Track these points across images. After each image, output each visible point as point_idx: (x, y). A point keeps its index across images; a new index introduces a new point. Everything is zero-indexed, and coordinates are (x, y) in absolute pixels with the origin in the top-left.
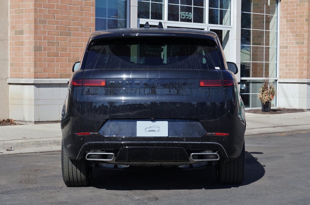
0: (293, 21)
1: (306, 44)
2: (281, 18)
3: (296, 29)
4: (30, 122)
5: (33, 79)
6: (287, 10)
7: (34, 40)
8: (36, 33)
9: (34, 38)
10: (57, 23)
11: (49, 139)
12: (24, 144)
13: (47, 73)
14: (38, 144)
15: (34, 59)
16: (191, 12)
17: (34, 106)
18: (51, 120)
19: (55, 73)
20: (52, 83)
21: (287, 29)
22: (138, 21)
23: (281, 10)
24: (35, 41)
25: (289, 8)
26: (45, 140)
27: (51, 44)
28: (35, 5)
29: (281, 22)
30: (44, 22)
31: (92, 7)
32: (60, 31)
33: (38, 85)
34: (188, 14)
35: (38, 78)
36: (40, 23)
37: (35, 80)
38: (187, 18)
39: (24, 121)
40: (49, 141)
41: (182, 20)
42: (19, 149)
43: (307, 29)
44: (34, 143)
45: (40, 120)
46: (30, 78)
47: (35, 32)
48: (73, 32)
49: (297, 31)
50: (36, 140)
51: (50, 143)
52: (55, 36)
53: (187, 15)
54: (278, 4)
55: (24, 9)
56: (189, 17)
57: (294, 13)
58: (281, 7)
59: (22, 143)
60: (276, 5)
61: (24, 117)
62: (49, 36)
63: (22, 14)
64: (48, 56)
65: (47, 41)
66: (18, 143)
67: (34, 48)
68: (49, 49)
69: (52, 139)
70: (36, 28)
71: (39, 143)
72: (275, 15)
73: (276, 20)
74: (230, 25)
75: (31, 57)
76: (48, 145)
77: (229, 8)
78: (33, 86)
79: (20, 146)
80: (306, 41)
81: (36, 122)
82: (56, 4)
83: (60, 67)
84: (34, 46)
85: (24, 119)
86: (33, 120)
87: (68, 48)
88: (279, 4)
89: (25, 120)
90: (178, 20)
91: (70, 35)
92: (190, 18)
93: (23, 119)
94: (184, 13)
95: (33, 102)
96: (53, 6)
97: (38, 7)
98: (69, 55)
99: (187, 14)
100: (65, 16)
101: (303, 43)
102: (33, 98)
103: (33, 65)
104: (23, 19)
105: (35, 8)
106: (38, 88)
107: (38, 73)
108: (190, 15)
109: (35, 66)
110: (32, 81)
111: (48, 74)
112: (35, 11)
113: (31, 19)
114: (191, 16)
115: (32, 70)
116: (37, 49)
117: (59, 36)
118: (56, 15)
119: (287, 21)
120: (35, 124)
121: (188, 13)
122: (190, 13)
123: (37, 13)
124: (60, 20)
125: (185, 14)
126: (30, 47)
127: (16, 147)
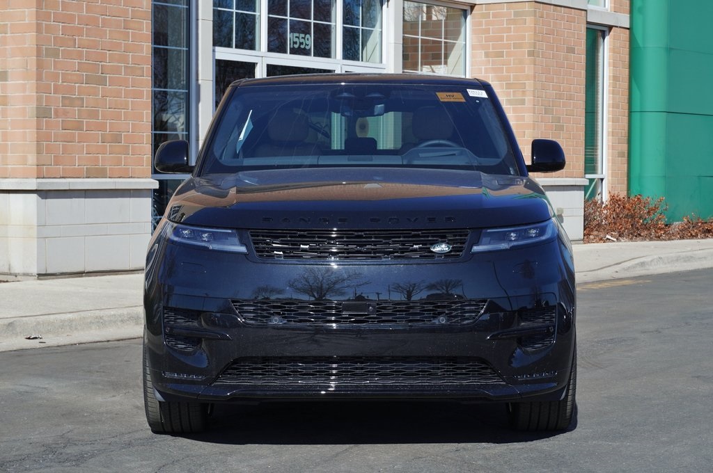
0: (500, 55)
1: (528, 105)
2: (473, 48)
3: (508, 71)
4: (26, 275)
5: (35, 181)
6: (487, 31)
7: (37, 93)
8: (39, 77)
9: (37, 88)
10: (80, 55)
11: (120, 312)
12: (74, 323)
13: (61, 167)
14: (100, 322)
15: (36, 136)
16: (310, 34)
17: (38, 241)
18: (69, 271)
19: (76, 167)
20: (72, 188)
21: (486, 72)
22: (214, 51)
23: (474, 32)
24: (37, 96)
25: (491, 27)
26: (112, 313)
27: (69, 102)
28: (38, 16)
29: (473, 56)
30: (55, 54)
31: (145, 21)
32: (85, 74)
33: (44, 194)
34: (304, 38)
35: (44, 178)
36: (47, 56)
37: (39, 183)
38: (302, 47)
39: (11, 274)
40: (120, 316)
41: (294, 51)
42: (68, 334)
43: (531, 73)
44: (93, 321)
45: (49, 272)
46: (27, 178)
47: (37, 74)
48: (109, 77)
49: (510, 76)
50: (96, 315)
51: (122, 321)
52: (77, 85)
53: (302, 40)
54: (466, 18)
55: (9, 23)
56: (306, 44)
57: (501, 39)
58: (473, 24)
59: (71, 321)
60: (463, 19)
61: (10, 265)
62: (65, 84)
63: (3, 35)
64: (63, 129)
65: (61, 96)
66: (64, 321)
67: (37, 111)
68: (65, 113)
69: (125, 311)
70: (40, 66)
71: (102, 321)
72: (460, 42)
73: (463, 52)
74: (381, 62)
75: (27, 130)
76: (119, 324)
77: (378, 25)
78: (34, 196)
79: (68, 328)
80: (528, 98)
81: (41, 276)
82: (77, 14)
83: (85, 152)
84: (37, 108)
85: (9, 269)
86: (35, 271)
87: (102, 111)
88: (469, 18)
89: (12, 272)
90: (285, 52)
91: (102, 81)
92: (307, 48)
93: (7, 267)
94: (297, 35)
95: (34, 232)
96: (71, 19)
97: (43, 21)
98: (102, 127)
99: (302, 38)
100: (92, 40)
101: (523, 102)
102: (35, 222)
103: (34, 149)
104: (7, 47)
105: (37, 23)
106: (44, 200)
107: (45, 167)
108: (308, 39)
109: (39, 152)
110: (32, 184)
111: (63, 169)
112: (39, 29)
113: (26, 46)
114: (310, 41)
115: (32, 159)
116: (42, 113)
117: (84, 85)
118: (77, 38)
119: (487, 55)
120: (38, 279)
121: (303, 35)
122: (308, 36)
123: (42, 33)
124: (85, 49)
125: (298, 38)
126: (25, 108)
127: (60, 330)
